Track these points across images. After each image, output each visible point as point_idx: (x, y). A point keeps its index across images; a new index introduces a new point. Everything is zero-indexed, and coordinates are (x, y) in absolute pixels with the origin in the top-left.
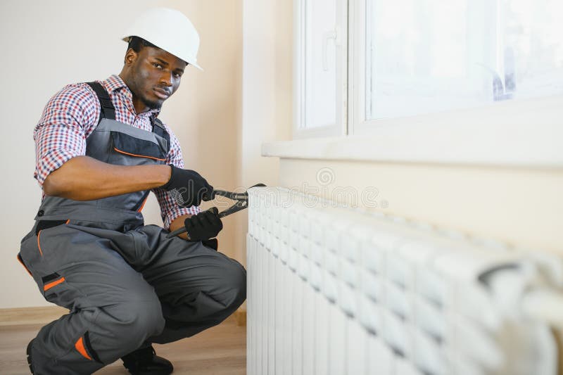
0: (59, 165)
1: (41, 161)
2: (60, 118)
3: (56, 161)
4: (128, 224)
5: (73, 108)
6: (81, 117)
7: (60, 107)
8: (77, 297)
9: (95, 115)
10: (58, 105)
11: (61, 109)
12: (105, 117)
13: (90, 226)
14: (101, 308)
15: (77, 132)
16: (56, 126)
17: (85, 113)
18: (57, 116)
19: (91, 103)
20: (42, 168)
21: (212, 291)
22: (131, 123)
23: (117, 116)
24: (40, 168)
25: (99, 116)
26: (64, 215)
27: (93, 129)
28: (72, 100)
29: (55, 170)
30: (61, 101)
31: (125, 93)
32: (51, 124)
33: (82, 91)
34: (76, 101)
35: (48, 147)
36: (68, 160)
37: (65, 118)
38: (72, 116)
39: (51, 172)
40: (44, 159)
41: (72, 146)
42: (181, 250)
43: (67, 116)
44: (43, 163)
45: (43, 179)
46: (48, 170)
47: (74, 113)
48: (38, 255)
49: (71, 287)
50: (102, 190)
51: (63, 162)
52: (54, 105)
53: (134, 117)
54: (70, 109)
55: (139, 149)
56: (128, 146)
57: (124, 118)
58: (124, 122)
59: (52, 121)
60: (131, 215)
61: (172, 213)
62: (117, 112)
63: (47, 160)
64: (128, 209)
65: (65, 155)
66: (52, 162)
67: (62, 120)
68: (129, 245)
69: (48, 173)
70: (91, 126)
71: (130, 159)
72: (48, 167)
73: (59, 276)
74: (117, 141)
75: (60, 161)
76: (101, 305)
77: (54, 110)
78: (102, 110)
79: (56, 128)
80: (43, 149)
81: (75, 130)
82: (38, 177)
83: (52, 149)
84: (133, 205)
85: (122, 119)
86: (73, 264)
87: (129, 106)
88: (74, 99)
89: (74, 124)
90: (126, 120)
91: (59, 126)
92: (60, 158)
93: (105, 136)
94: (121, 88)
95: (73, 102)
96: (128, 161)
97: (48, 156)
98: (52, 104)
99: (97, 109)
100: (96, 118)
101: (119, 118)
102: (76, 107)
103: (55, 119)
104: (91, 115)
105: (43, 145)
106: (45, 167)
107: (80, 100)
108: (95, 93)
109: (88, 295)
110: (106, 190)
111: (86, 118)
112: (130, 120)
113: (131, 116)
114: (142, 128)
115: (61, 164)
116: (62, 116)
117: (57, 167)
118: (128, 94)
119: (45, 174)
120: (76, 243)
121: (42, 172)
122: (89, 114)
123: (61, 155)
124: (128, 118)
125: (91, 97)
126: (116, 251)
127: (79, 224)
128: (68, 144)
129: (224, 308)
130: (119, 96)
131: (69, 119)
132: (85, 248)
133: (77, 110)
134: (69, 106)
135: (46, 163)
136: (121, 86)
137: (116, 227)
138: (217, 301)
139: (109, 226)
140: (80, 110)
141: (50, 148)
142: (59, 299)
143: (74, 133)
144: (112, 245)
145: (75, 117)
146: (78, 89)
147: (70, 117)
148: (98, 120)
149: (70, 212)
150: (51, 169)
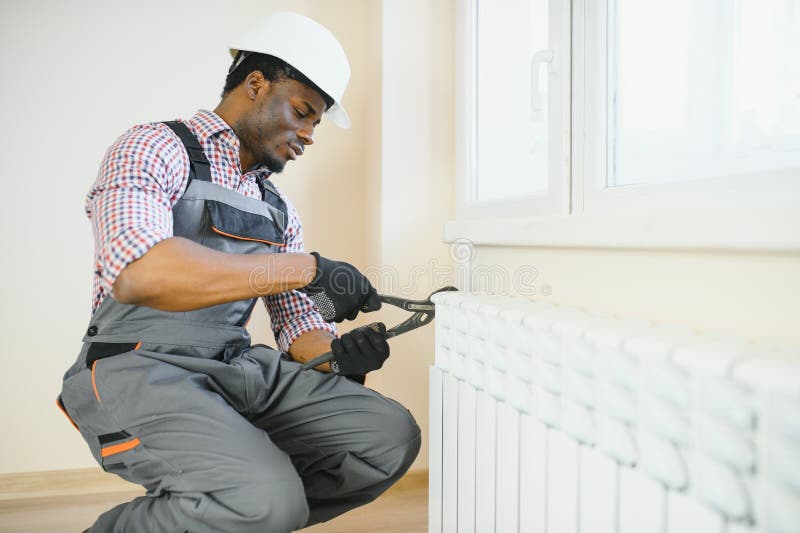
0: (141, 251)
1: (108, 246)
2: (132, 178)
3: (135, 246)
4: (230, 347)
5: (151, 162)
6: (163, 176)
7: (130, 160)
8: (165, 473)
9: (181, 174)
10: (126, 156)
11: (133, 163)
12: (196, 178)
13: (173, 352)
14: (208, 494)
15: (160, 200)
16: (127, 190)
17: (169, 170)
18: (128, 174)
19: (177, 154)
20: (112, 257)
21: (364, 452)
22: (234, 186)
23: (213, 176)
24: (108, 257)
25: (187, 175)
26: (132, 335)
27: (179, 196)
28: (148, 148)
29: (135, 260)
30: (131, 150)
31: (227, 140)
32: (118, 186)
33: (161, 134)
34: (155, 151)
35: (118, 223)
36: (156, 243)
37: (140, 178)
38: (151, 175)
39: (128, 264)
40: (115, 243)
41: (156, 222)
42: (314, 387)
43: (144, 175)
44: (113, 250)
45: (113, 276)
46: (123, 260)
47: (153, 170)
48: (93, 402)
49: (152, 456)
50: (209, 294)
51: (148, 247)
52: (120, 158)
53: (238, 178)
54: (147, 162)
55: (246, 229)
56: (232, 223)
57: (223, 179)
58: (224, 185)
59: (120, 182)
60: (233, 334)
61: (291, 327)
62: (212, 169)
63: (119, 243)
64: (232, 325)
65: (150, 236)
66: (129, 248)
67: (136, 181)
68: (237, 383)
69: (123, 265)
70: (177, 192)
71: (234, 244)
72: (123, 255)
73: (129, 435)
74: (216, 217)
75: (142, 247)
76: (208, 489)
77: (121, 164)
78: (192, 166)
79: (127, 192)
80: (111, 227)
81: (158, 197)
82: (104, 273)
83: (126, 227)
84: (239, 317)
85: (221, 181)
86: (154, 418)
87: (233, 160)
88: (152, 147)
89: (154, 187)
90: (226, 183)
91: (131, 190)
92: (143, 241)
93: (196, 208)
94: (221, 132)
95: (151, 152)
96: (231, 246)
97: (121, 238)
98: (117, 156)
99: (185, 165)
100: (184, 179)
101: (216, 179)
102: (155, 161)
103: (124, 178)
104: (177, 175)
105: (110, 221)
106: (117, 256)
107: (161, 149)
108: (179, 139)
109: (183, 472)
110: (216, 293)
111: (170, 178)
112: (233, 182)
113: (233, 176)
114: (249, 194)
115: (145, 250)
116: (135, 174)
117: (138, 256)
118: (233, 141)
119: (118, 268)
120: (156, 383)
121: (112, 264)
122: (174, 173)
123: (143, 236)
124: (230, 179)
125: (175, 145)
126: (218, 393)
127: (156, 351)
128: (150, 218)
129: (386, 477)
130: (217, 144)
131: (147, 179)
132: (173, 391)
133: (157, 165)
134: (144, 158)
135: (118, 250)
136: (221, 128)
137: (214, 353)
138: (373, 467)
139: (203, 351)
140: (162, 165)
141: (122, 225)
142: (129, 472)
143: (155, 201)
144: (212, 384)
145: (155, 176)
146: (154, 132)
147: (147, 176)
148: (186, 182)
149: (140, 330)
150: (129, 259)
